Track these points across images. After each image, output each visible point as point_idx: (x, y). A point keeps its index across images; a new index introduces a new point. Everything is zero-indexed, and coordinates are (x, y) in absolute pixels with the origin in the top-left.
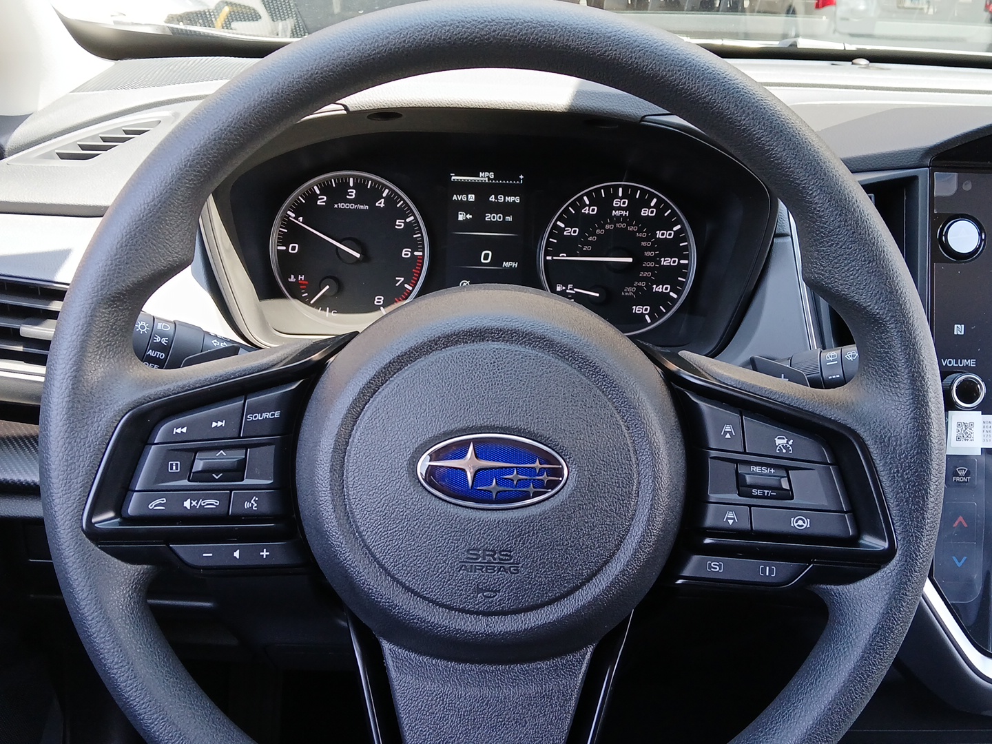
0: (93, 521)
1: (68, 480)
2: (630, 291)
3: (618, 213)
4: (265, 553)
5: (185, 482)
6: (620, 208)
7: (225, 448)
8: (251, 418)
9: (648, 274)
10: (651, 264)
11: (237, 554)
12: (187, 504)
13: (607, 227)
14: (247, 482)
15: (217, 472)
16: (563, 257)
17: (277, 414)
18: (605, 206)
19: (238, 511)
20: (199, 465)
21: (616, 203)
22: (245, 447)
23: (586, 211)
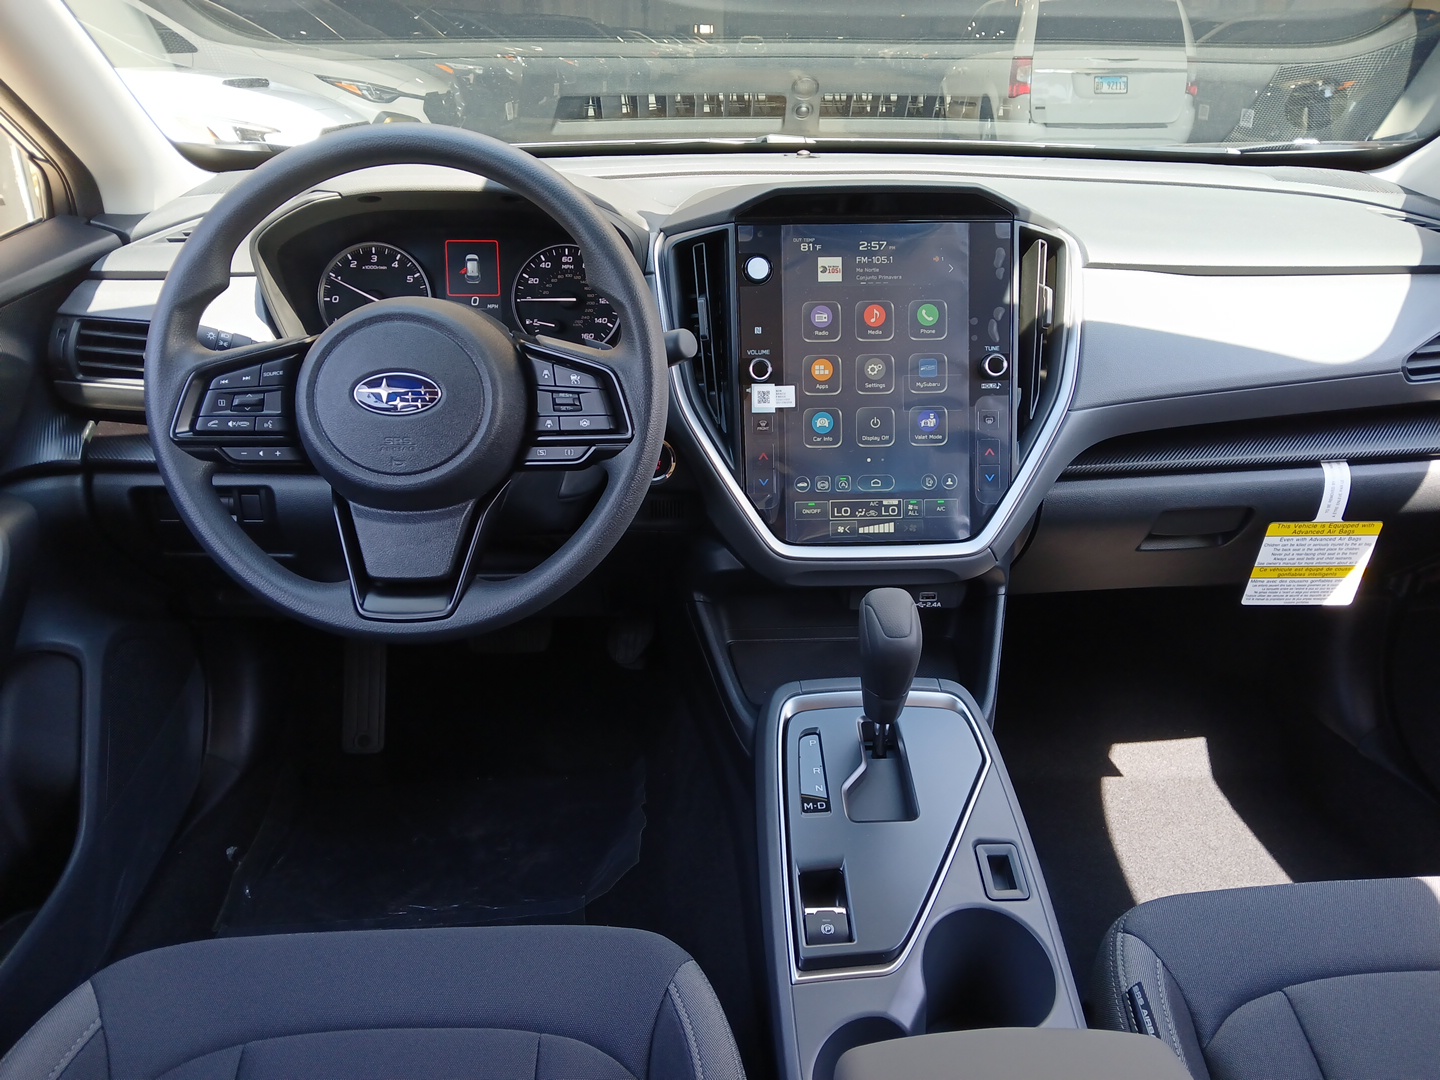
0: (177, 431)
1: (161, 410)
2: (579, 323)
3: (566, 267)
4: (278, 453)
5: (229, 412)
6: (567, 263)
7: (251, 393)
8: (265, 375)
9: (591, 310)
10: (593, 303)
11: (261, 453)
12: (230, 424)
13: (559, 277)
14: (265, 412)
15: (247, 406)
16: (529, 299)
17: (281, 373)
18: (556, 262)
19: (261, 429)
20: (236, 402)
21: (564, 259)
22: (264, 392)
23: (543, 265)
